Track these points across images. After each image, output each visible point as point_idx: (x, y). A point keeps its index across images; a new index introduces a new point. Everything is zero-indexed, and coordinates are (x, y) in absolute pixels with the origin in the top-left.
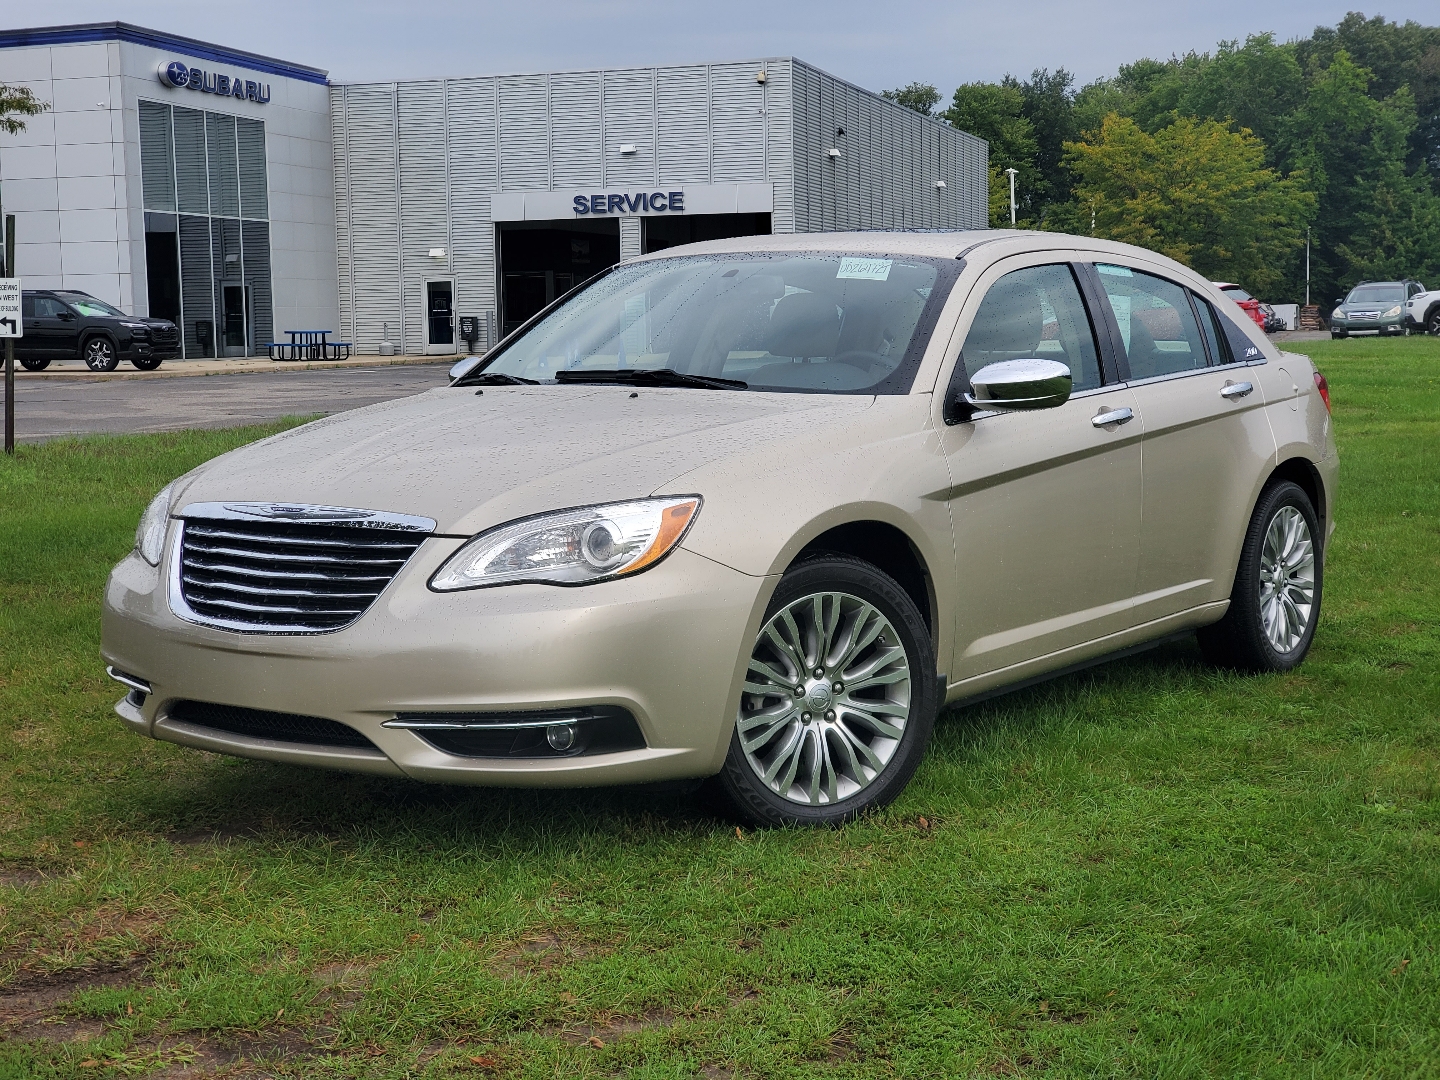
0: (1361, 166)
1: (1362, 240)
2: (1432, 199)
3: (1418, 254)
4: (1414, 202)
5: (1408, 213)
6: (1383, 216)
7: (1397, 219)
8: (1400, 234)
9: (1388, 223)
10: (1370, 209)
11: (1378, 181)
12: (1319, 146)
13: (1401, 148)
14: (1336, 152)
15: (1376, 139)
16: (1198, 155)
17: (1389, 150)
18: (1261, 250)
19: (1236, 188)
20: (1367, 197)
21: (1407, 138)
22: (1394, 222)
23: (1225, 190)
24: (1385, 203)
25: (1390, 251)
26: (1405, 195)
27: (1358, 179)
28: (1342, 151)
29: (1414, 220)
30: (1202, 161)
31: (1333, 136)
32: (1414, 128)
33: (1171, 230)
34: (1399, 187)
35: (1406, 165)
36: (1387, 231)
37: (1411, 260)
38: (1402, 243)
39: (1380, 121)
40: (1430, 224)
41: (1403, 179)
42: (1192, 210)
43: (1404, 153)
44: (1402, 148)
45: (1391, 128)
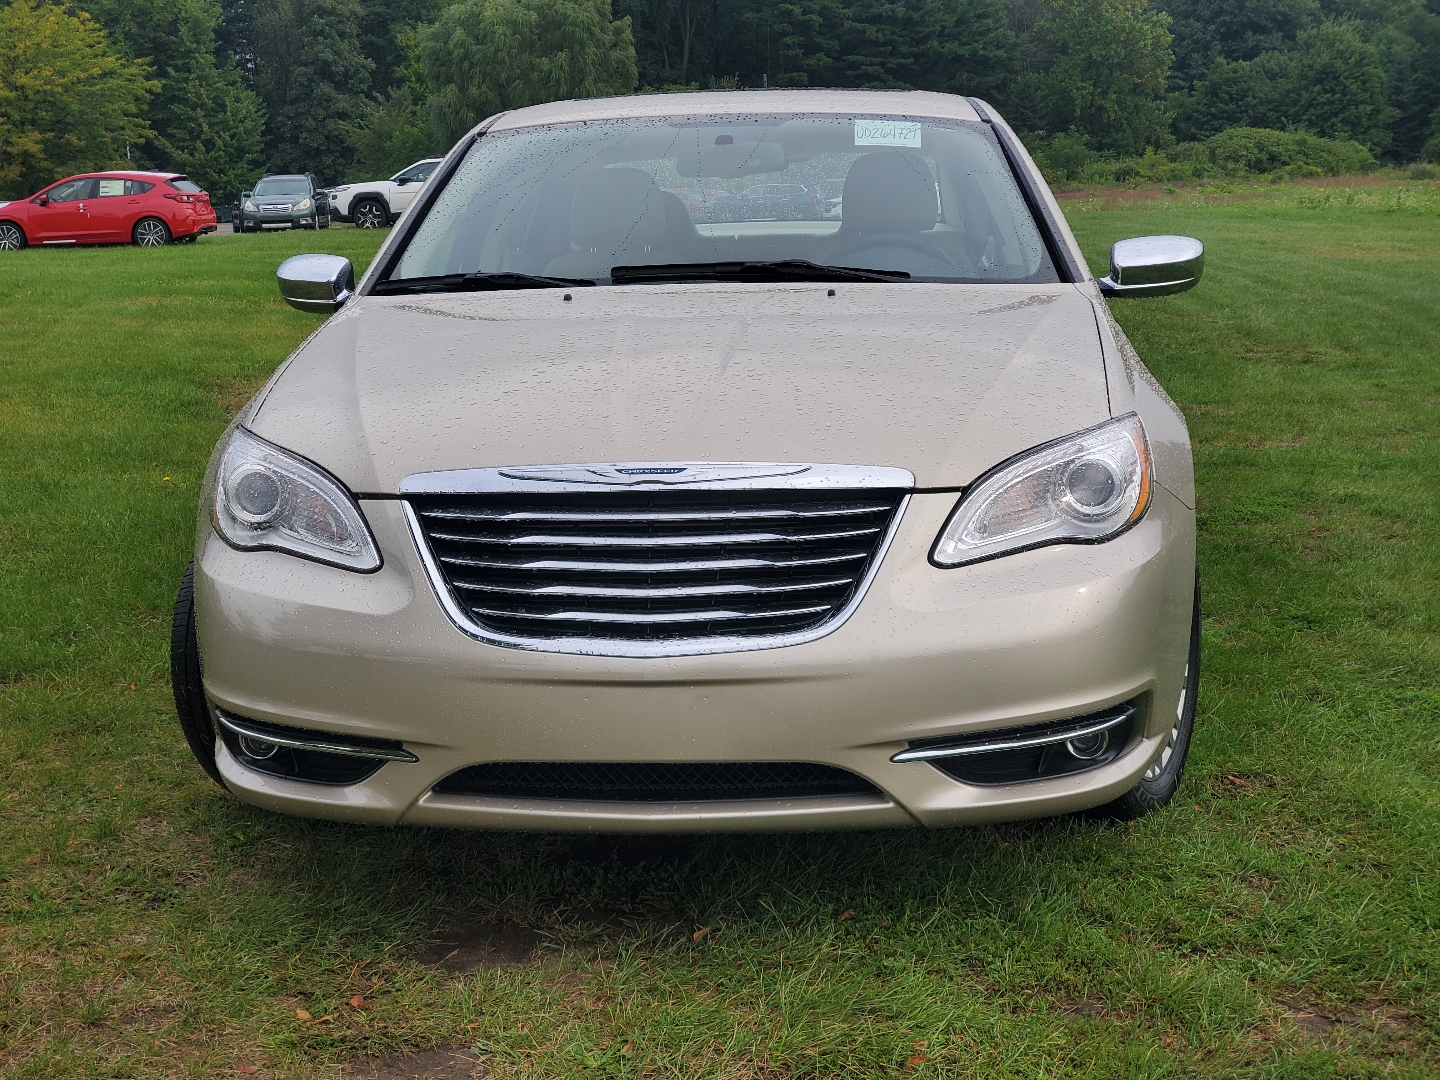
0: (172, 58)
1: (179, 133)
2: (245, 93)
3: (236, 149)
4: (227, 96)
5: (223, 107)
6: (199, 109)
7: (212, 113)
8: (216, 128)
9: (204, 116)
10: (184, 101)
11: (190, 73)
12: (128, 36)
13: (209, 43)
14: (146, 42)
15: (183, 29)
16: (39, 39)
17: (198, 43)
18: (115, 140)
19: (82, 76)
20: (180, 89)
21: (214, 31)
22: (209, 116)
23: (71, 77)
24: (199, 96)
25: (209, 145)
26: (217, 88)
27: (170, 70)
28: (152, 40)
29: (229, 113)
30: (44, 45)
31: (141, 25)
32: (220, 21)
33: (19, 118)
34: (211, 81)
35: (216, 58)
36: (204, 125)
37: (230, 155)
38: (219, 137)
39: (186, 12)
40: (245, 118)
41: (214, 72)
42: (39, 97)
43: (213, 46)
44: (211, 41)
45: (197, 20)
